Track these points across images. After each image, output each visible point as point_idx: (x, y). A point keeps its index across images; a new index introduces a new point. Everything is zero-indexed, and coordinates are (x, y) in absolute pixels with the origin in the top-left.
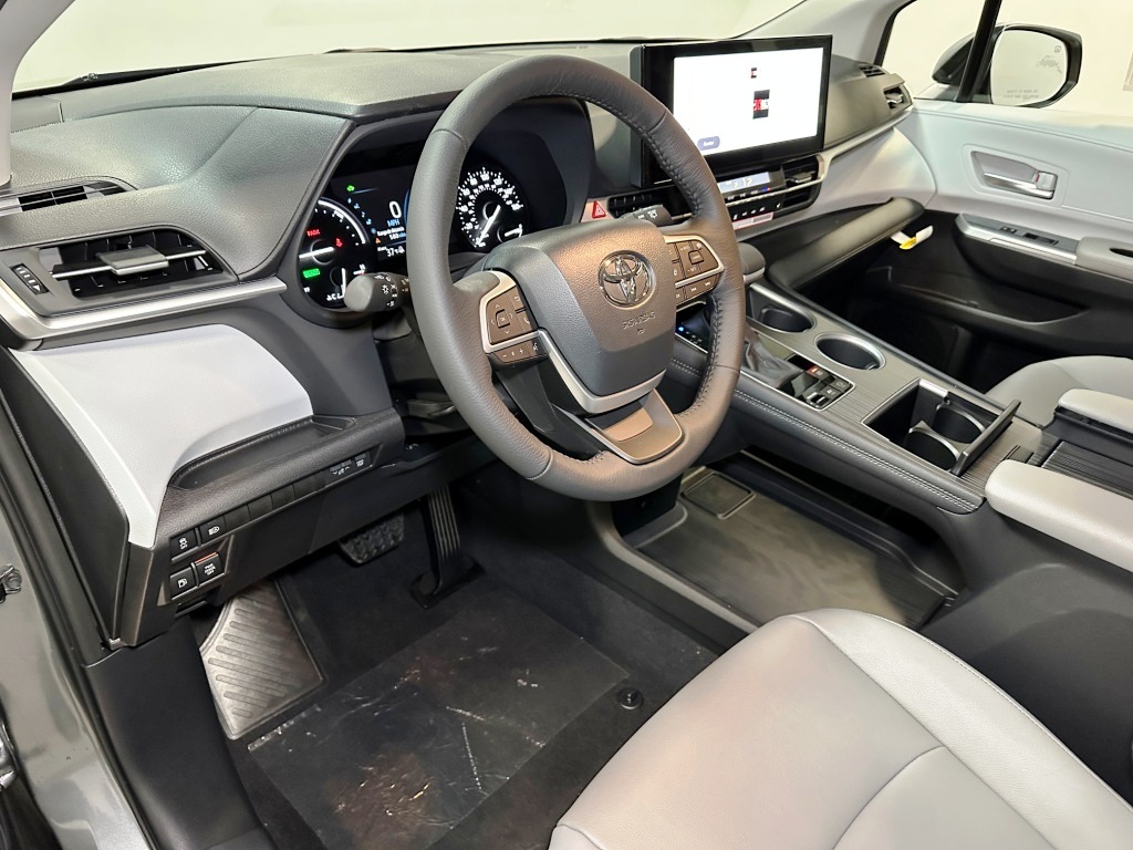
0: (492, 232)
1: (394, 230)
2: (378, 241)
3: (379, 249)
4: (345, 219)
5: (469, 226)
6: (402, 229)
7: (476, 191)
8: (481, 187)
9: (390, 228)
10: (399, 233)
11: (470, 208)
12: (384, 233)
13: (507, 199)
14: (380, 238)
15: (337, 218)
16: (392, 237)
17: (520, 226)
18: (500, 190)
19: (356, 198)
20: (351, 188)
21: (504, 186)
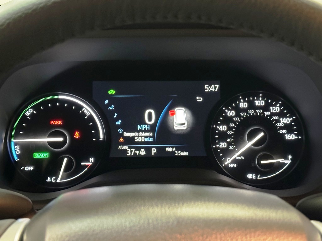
0: (250, 155)
1: (141, 134)
2: (121, 140)
3: (120, 147)
4: (91, 117)
5: (223, 145)
6: (151, 134)
7: (243, 114)
8: (251, 112)
9: (138, 131)
10: (146, 137)
11: (229, 129)
12: (131, 135)
13: (282, 128)
14: (125, 138)
15: (84, 114)
16: (137, 140)
17: (290, 157)
18: (276, 118)
19: (113, 100)
20: (112, 92)
21: (281, 115)
